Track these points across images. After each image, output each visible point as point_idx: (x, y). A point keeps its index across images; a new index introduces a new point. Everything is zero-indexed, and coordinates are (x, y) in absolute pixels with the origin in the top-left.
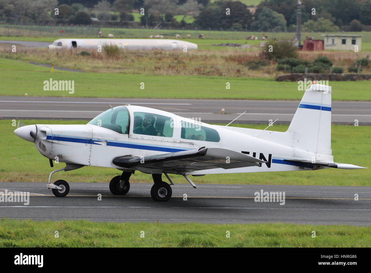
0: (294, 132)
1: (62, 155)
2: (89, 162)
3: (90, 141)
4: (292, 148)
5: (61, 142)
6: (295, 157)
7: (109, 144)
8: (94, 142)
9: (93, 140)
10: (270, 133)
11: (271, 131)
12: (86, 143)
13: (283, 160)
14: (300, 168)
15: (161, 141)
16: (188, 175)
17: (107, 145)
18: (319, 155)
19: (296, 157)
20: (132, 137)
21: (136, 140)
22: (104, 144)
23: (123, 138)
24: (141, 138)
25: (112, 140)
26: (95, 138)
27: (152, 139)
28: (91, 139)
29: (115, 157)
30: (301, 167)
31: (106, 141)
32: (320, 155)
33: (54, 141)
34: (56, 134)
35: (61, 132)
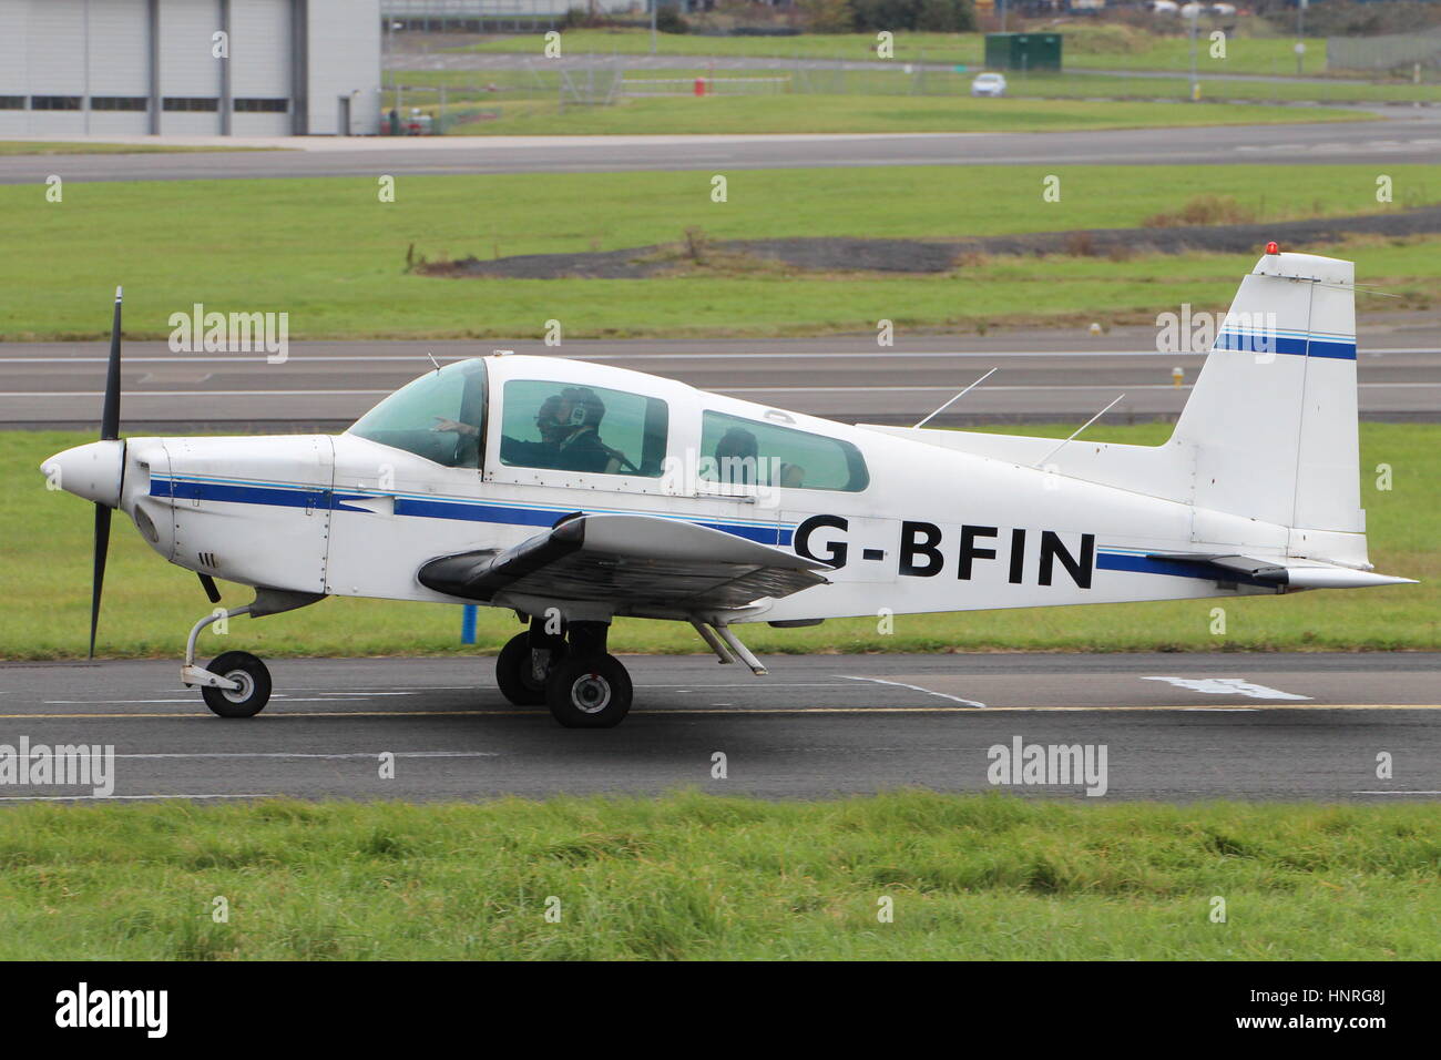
0: (1197, 446)
1: (216, 554)
2: (322, 580)
3: (326, 500)
4: (1186, 511)
5: (205, 504)
6: (1194, 545)
7: (405, 507)
8: (341, 502)
9: (335, 492)
10: (1098, 450)
11: (1101, 445)
12: (307, 504)
13: (1144, 556)
14: (1219, 587)
15: (618, 492)
16: (731, 622)
17: (397, 512)
18: (1301, 532)
19: (1200, 542)
20: (496, 478)
21: (513, 489)
22: (383, 510)
23: (460, 484)
24: (532, 481)
25: (415, 491)
26: (343, 485)
27: (578, 485)
28: (326, 492)
29: (431, 556)
30: (1224, 583)
31: (393, 496)
32: (1305, 532)
33: (179, 502)
34: (189, 474)
35: (207, 465)
